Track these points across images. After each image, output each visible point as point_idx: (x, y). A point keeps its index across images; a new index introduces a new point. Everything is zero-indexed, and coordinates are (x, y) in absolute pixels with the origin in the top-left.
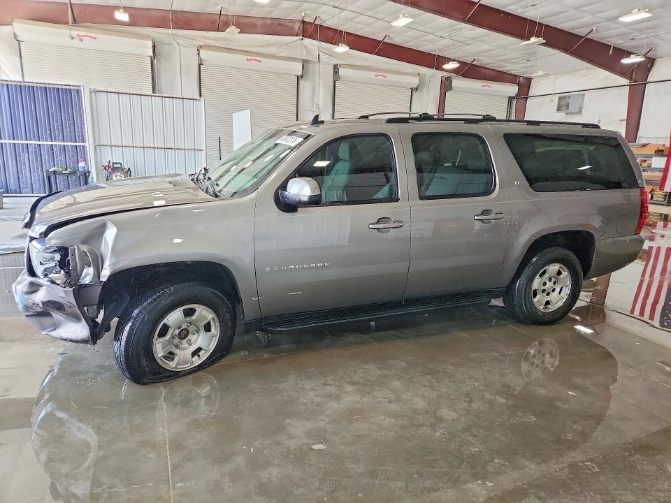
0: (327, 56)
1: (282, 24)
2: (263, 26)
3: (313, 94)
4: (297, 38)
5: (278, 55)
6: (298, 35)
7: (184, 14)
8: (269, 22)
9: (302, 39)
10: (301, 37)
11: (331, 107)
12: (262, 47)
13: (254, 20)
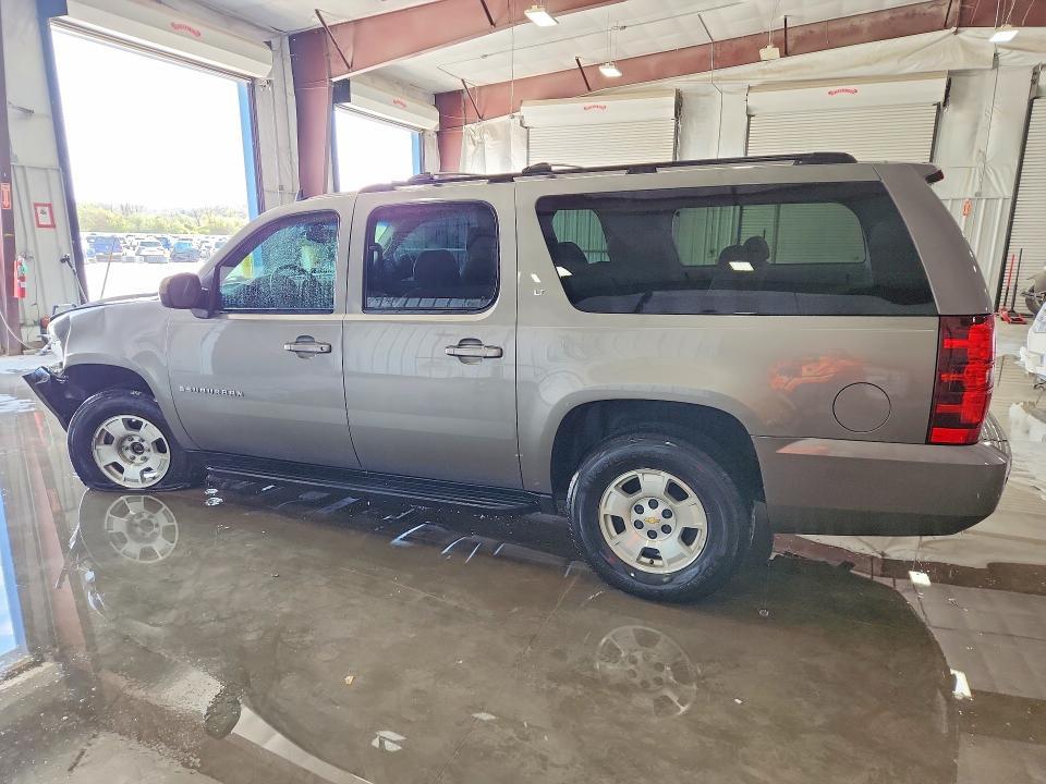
0: (1015, 53)
1: (914, 14)
2: (873, 27)
3: (974, 134)
4: (947, 32)
5: (899, 73)
6: (946, 27)
7: (735, 43)
8: (887, 16)
9: (956, 32)
10: (954, 29)
11: (1018, 154)
12: (868, 64)
13: (856, 22)
